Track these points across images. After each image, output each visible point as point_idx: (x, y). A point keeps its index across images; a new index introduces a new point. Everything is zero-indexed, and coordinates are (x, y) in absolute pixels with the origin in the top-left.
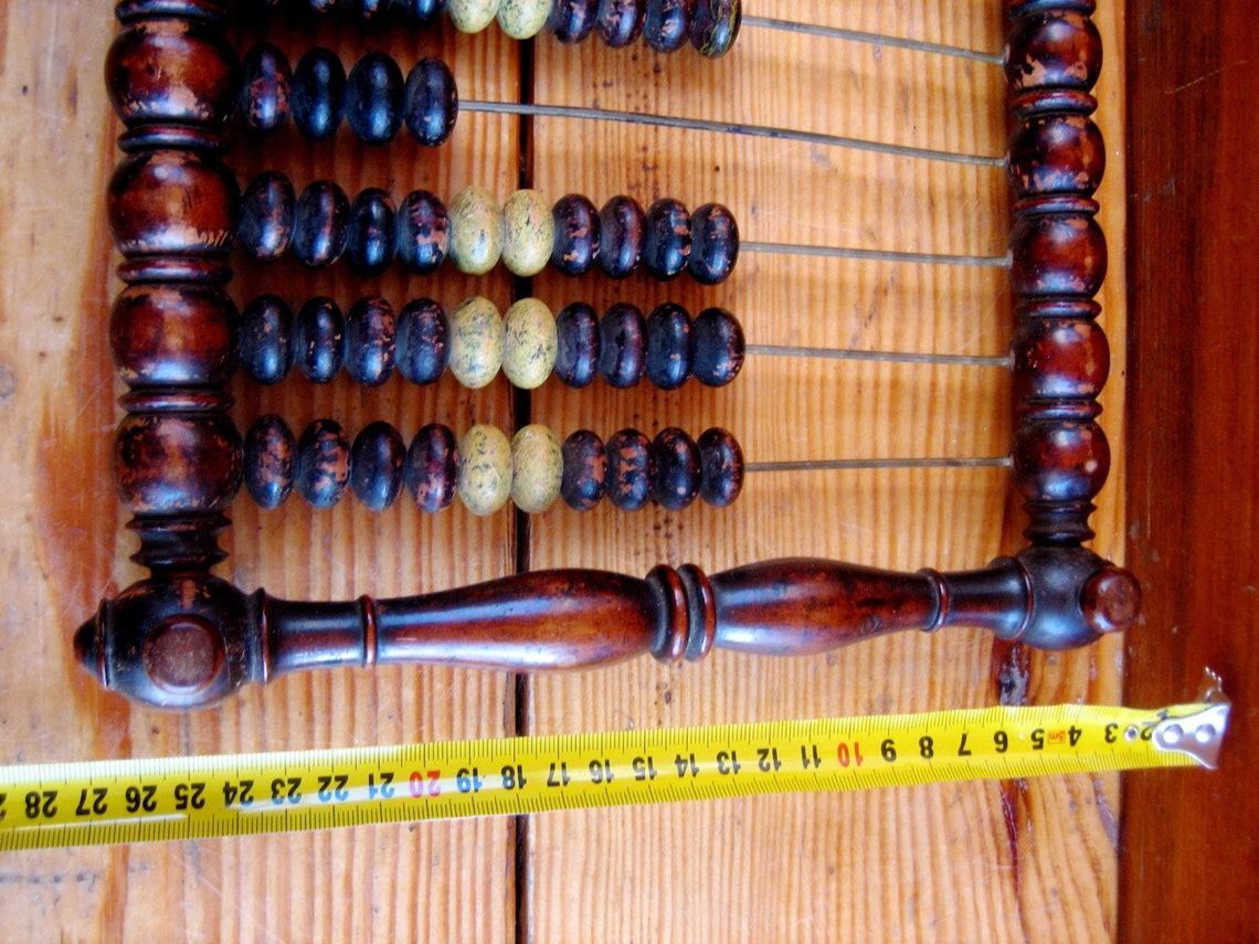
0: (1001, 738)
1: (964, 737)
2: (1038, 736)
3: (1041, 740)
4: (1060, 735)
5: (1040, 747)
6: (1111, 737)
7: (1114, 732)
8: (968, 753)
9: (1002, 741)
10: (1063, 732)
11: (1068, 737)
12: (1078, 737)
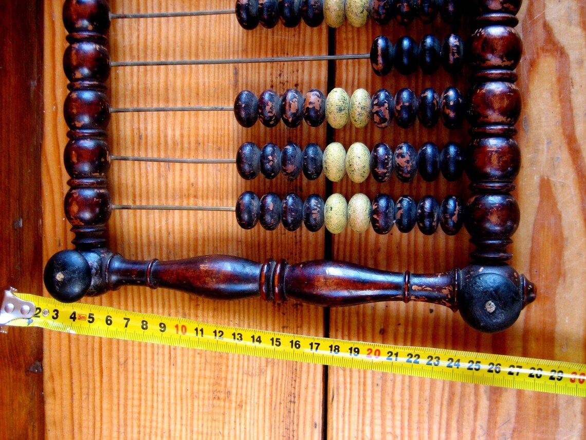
0: (109, 322)
1: (126, 326)
2: (91, 320)
3: (90, 317)
4: (81, 318)
5: (90, 314)
6: (56, 312)
7: (54, 314)
8: (125, 319)
9: (109, 321)
10: (79, 319)
11: (77, 316)
12: (72, 315)
